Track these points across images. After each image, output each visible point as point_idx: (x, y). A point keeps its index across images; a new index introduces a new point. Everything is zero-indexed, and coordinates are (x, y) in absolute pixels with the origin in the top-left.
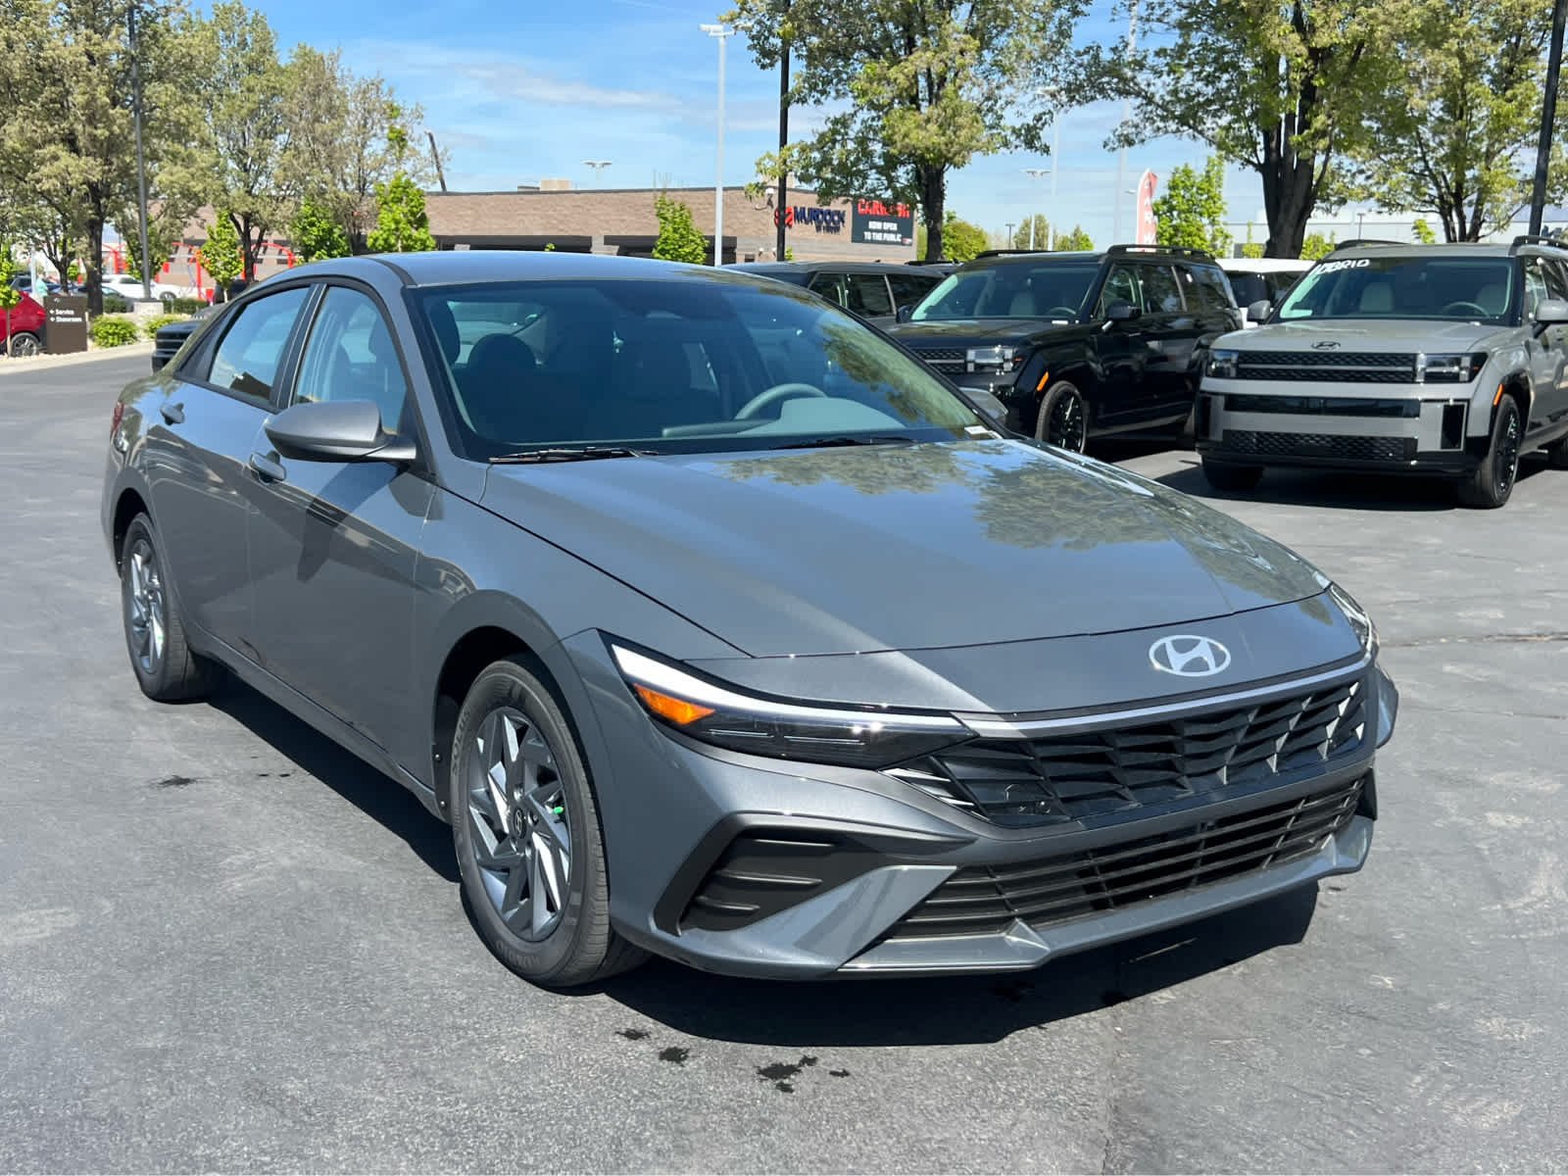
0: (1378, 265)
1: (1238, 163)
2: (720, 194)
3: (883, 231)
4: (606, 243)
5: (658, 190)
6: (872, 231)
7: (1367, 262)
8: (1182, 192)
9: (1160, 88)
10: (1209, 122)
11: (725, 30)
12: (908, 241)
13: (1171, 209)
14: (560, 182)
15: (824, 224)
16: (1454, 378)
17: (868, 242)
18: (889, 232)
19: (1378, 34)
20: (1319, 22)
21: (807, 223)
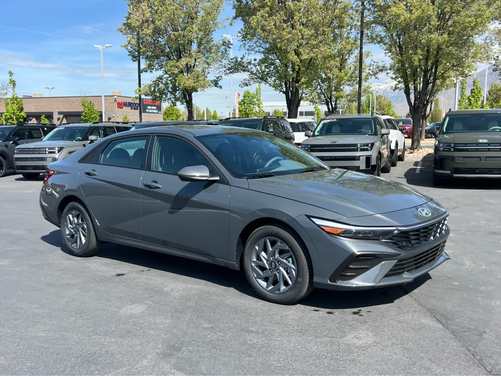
0: (339, 120)
1: (278, 92)
2: (103, 98)
3: (152, 109)
4: (58, 114)
5: (82, 97)
6: (148, 109)
7: (336, 120)
8: (247, 98)
9: (254, 70)
10: (269, 79)
11: (102, 47)
12: (160, 112)
13: (244, 103)
14: (40, 94)
15: (133, 107)
16: (367, 150)
17: (147, 113)
18: (154, 109)
19: (319, 56)
20: (302, 52)
21: (128, 107)
